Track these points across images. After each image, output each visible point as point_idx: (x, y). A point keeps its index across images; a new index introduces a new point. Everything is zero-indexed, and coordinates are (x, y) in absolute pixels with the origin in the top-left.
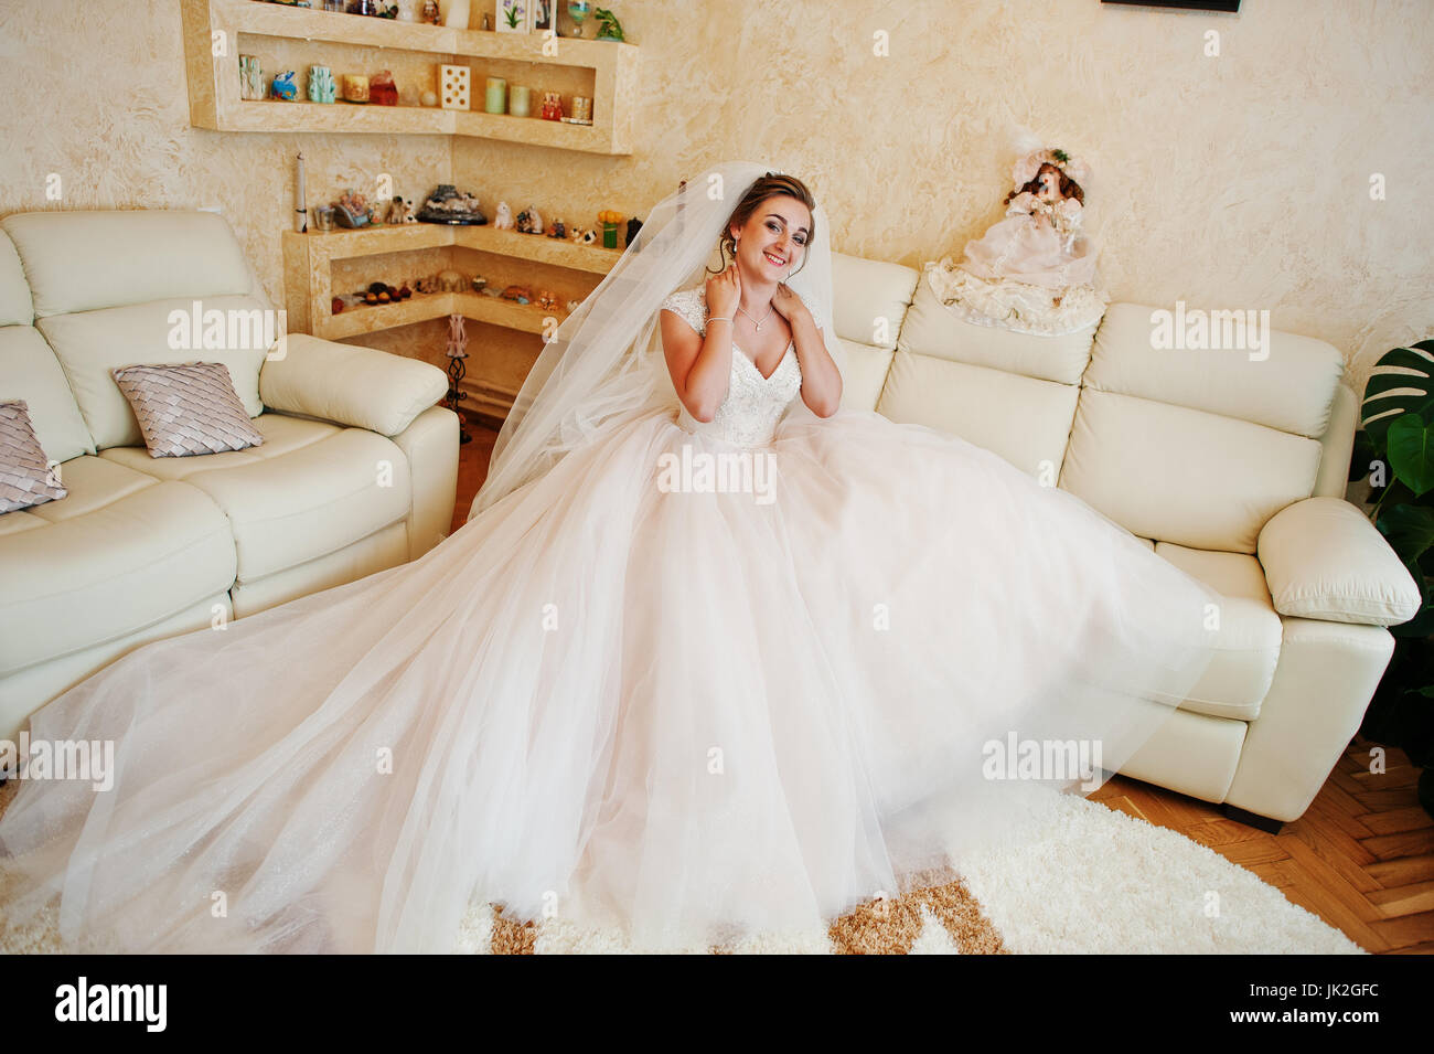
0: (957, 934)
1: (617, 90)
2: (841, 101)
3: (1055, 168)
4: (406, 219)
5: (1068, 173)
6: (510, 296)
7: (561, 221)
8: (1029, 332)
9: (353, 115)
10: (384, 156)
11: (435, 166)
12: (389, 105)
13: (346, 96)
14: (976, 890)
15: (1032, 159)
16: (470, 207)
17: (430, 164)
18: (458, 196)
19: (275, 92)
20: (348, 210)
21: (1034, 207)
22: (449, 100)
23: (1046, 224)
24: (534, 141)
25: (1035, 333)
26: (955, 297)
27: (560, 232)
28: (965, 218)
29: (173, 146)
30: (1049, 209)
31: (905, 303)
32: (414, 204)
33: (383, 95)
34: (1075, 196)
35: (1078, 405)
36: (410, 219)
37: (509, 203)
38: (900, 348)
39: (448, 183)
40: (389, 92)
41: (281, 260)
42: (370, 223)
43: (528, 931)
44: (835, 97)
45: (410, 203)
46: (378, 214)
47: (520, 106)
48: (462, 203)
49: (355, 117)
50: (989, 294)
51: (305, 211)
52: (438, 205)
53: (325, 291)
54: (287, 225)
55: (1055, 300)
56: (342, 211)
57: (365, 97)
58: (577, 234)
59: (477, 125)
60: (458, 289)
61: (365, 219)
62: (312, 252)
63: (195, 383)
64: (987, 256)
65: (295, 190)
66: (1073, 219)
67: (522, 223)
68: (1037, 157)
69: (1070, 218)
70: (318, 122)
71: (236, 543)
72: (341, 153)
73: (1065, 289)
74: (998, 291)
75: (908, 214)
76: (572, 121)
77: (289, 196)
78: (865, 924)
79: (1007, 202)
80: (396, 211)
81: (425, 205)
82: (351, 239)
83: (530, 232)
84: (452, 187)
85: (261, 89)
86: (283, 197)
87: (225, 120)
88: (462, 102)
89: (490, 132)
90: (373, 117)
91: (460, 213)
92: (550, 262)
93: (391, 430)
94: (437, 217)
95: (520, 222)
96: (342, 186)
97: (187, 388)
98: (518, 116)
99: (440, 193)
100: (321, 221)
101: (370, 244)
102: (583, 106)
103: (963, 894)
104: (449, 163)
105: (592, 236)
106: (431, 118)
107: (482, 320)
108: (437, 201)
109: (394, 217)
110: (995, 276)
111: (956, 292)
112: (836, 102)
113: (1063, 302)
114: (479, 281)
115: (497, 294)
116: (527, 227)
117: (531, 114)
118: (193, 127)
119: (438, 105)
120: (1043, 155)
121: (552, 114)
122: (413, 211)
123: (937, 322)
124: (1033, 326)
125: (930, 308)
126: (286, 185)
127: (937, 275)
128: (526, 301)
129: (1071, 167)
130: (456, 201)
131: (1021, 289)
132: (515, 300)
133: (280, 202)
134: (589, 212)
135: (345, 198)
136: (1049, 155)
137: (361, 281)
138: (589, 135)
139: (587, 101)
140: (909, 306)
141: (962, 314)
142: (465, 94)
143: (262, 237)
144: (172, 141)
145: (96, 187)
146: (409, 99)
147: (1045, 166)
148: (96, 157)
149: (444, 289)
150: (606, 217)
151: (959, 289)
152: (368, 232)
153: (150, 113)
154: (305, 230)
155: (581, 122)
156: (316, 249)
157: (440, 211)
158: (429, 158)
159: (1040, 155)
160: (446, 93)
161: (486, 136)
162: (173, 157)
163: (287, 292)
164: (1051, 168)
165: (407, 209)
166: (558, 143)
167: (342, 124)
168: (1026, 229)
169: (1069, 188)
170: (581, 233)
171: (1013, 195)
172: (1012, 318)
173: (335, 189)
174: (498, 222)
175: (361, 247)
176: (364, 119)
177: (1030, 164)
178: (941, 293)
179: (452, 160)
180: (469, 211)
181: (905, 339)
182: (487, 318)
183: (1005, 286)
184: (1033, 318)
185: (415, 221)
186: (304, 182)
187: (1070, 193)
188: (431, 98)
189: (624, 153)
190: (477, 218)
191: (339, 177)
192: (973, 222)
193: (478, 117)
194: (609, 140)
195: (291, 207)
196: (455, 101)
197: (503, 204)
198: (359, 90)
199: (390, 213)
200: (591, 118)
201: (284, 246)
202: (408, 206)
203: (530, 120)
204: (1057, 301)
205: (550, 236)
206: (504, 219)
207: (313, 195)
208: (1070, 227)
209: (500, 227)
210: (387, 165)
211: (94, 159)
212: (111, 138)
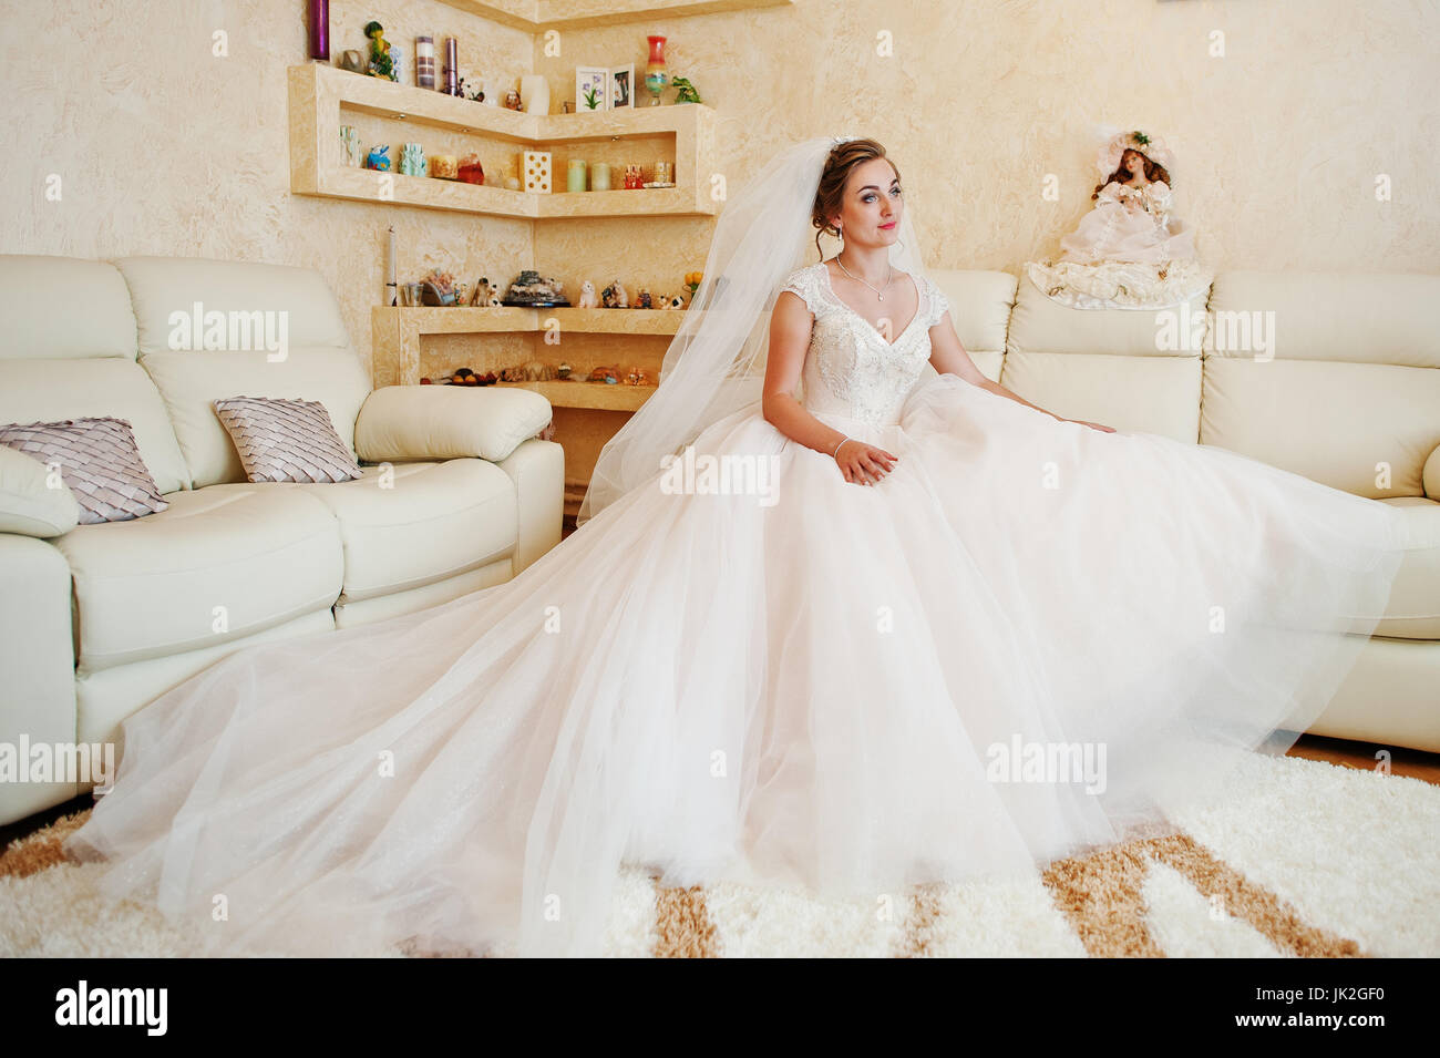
0: (1191, 874)
1: (698, 148)
2: (917, 129)
3: (1137, 152)
4: (491, 302)
5: (1151, 156)
6: (597, 377)
7: (647, 292)
8: (1141, 308)
9: (443, 190)
10: (469, 240)
11: (517, 254)
12: (474, 183)
13: (436, 171)
14: (1202, 838)
15: (1113, 147)
16: (553, 291)
17: (513, 251)
18: (541, 281)
19: (370, 163)
20: (436, 286)
21: (1122, 194)
22: (531, 185)
23: (1136, 207)
24: (617, 212)
25: (1147, 307)
26: (1059, 284)
27: (646, 302)
28: (1056, 223)
29: (272, 210)
30: (1138, 193)
31: (1009, 304)
32: (498, 287)
33: (470, 175)
34: (1162, 180)
35: (1204, 375)
36: (496, 303)
37: (593, 282)
38: (1010, 348)
39: (531, 270)
40: (475, 173)
41: (371, 336)
42: (457, 303)
43: (697, 895)
44: (911, 126)
45: (495, 286)
46: (465, 295)
47: (601, 181)
48: (546, 287)
49: (445, 192)
50: (1093, 276)
51: (395, 285)
52: (523, 289)
53: (414, 366)
54: (377, 301)
55: (1160, 274)
56: (431, 288)
57: (454, 175)
58: (664, 300)
59: (561, 206)
60: (543, 378)
61: (452, 298)
62: (402, 325)
63: (295, 414)
64: (1083, 243)
65: (386, 267)
66: (1163, 200)
67: (608, 298)
68: (1118, 143)
69: (1159, 199)
70: (410, 193)
71: (344, 547)
72: (430, 233)
73: (1168, 265)
74: (1102, 271)
75: (998, 228)
76: (656, 184)
77: (380, 271)
78: (1083, 871)
79: (1095, 197)
80: (482, 292)
81: (510, 291)
82: (439, 314)
83: (616, 306)
84: (535, 273)
85: (358, 158)
86: (374, 273)
87: (325, 182)
88: (544, 187)
89: (573, 209)
90: (462, 194)
91: (544, 295)
92: (639, 332)
93: (495, 457)
94: (522, 300)
95: (605, 299)
96: (431, 266)
97: (287, 417)
98: (602, 190)
99: (525, 278)
100: (410, 299)
101: (457, 321)
102: (665, 170)
103: (1187, 842)
104: (531, 254)
105: (679, 300)
106: (515, 200)
107: (570, 406)
108: (520, 285)
109: (480, 299)
110: (1096, 259)
111: (1059, 280)
112: (913, 130)
113: (1170, 272)
114: (564, 368)
115: (584, 379)
116: (612, 302)
117: (613, 187)
118: (293, 194)
119: (521, 189)
120: (1124, 140)
121: (634, 184)
122: (499, 294)
123: (1043, 314)
124: (1144, 300)
125: (1035, 302)
126: (377, 260)
127: (1037, 273)
128: (614, 380)
129: (1153, 150)
130: (540, 285)
131: (1124, 267)
132: (604, 381)
133: (370, 277)
134: (674, 280)
135: (433, 277)
136: (1130, 139)
137: (447, 366)
138: (672, 195)
139: (668, 165)
140: (1012, 307)
141: (1068, 301)
142: (547, 179)
143: (352, 310)
144: (273, 207)
145: (199, 244)
146: (493, 181)
147: (1128, 152)
148: (202, 215)
149: (528, 379)
150: (693, 278)
151: (1062, 277)
152: (457, 309)
153: (254, 177)
154: (394, 304)
155: (664, 185)
156: (405, 321)
157: (523, 293)
158: (512, 245)
159: (1121, 140)
160: (528, 179)
161: (570, 214)
162: (272, 221)
163: (375, 370)
164: (1134, 155)
165: (491, 293)
166: (642, 210)
167: (433, 197)
168: (1119, 214)
169: (1155, 172)
170: (668, 299)
171: (1100, 188)
172: (1120, 297)
173: (422, 268)
174: (582, 302)
175: (450, 324)
176: (453, 195)
177: (1112, 152)
178: (1044, 286)
179: (534, 249)
180: (553, 295)
181: (1015, 339)
182: (574, 403)
183: (1108, 266)
184: (1141, 291)
185: (499, 304)
186: (395, 257)
187: (1156, 176)
188: (514, 182)
189: (708, 212)
190: (561, 300)
191: (427, 256)
192: (1064, 224)
193: (561, 198)
194: (693, 198)
195: (381, 280)
196: (538, 186)
197: (587, 283)
198: (449, 167)
199: (476, 295)
200: (673, 181)
201: (374, 320)
202: (493, 289)
203: (614, 192)
204: (1162, 275)
205: (636, 308)
206: (589, 298)
207: (402, 273)
208: (1162, 208)
209: (585, 306)
210: (472, 249)
211: (199, 217)
212: (217, 198)
